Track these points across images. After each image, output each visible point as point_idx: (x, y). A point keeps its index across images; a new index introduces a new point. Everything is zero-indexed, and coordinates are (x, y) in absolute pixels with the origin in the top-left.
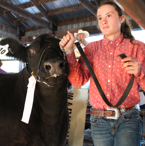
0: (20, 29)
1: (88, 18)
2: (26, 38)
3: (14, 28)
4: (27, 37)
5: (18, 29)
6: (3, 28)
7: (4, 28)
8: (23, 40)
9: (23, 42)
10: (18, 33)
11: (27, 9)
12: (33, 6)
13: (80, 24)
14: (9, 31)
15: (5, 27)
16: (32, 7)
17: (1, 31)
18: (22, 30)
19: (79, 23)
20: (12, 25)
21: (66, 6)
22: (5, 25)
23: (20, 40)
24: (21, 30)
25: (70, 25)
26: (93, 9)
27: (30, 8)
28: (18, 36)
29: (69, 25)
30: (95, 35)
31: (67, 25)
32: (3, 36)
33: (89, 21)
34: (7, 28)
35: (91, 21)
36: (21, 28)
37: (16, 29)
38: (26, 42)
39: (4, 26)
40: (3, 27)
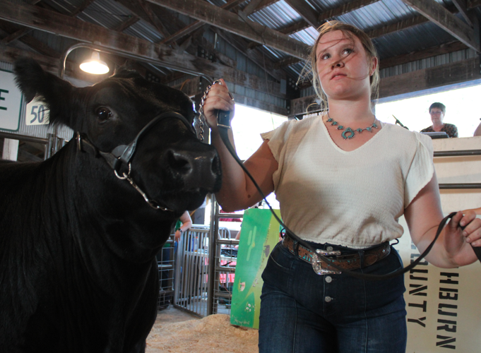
0: (288, 82)
1: (442, 46)
2: (301, 102)
3: (275, 80)
4: (303, 101)
5: (283, 83)
6: (245, 82)
7: (247, 82)
8: (294, 106)
9: (294, 111)
10: (283, 91)
11: (297, 33)
12: (308, 27)
13: (424, 61)
14: (260, 87)
15: (250, 78)
16: (307, 29)
17: (243, 88)
18: (292, 84)
19: (420, 60)
20: (269, 75)
21: (385, 19)
22: (250, 74)
23: (288, 108)
24: (290, 84)
25: (401, 66)
26: (446, 18)
27: (303, 31)
28: (284, 99)
29: (397, 67)
30: (459, 87)
31: (393, 66)
32: (246, 99)
33: (445, 54)
34: (256, 81)
35: (450, 52)
36: (290, 80)
37: (279, 82)
38: (302, 112)
39: (248, 77)
40: (245, 79)
